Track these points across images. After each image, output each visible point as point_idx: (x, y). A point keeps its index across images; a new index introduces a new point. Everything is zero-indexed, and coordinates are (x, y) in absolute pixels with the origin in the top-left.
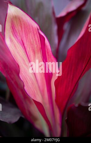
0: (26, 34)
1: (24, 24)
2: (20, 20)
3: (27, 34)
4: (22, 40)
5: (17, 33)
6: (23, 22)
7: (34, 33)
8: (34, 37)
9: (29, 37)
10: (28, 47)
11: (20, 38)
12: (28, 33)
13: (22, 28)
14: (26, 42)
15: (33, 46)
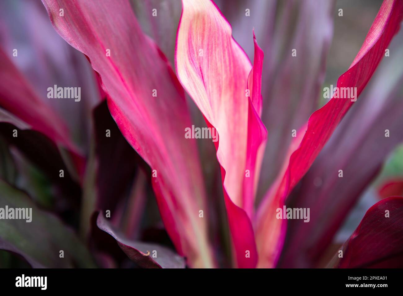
0: (210, 51)
1: (210, 30)
2: (204, 20)
3: (212, 51)
4: (200, 67)
5: (194, 54)
6: (209, 25)
7: (223, 45)
8: (224, 56)
9: (214, 58)
10: (210, 83)
11: (198, 62)
12: (213, 49)
13: (203, 39)
14: (207, 71)
15: (221, 78)
